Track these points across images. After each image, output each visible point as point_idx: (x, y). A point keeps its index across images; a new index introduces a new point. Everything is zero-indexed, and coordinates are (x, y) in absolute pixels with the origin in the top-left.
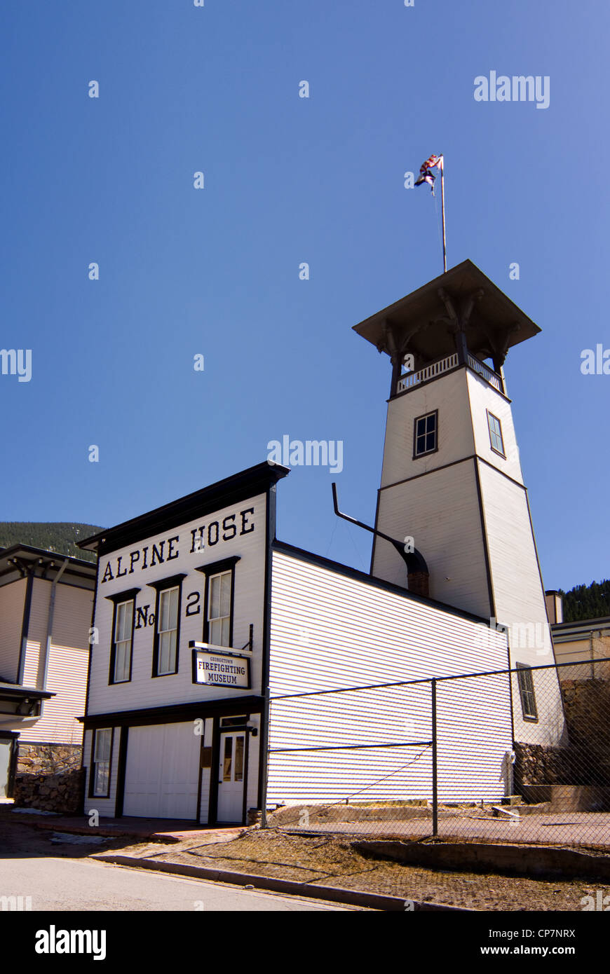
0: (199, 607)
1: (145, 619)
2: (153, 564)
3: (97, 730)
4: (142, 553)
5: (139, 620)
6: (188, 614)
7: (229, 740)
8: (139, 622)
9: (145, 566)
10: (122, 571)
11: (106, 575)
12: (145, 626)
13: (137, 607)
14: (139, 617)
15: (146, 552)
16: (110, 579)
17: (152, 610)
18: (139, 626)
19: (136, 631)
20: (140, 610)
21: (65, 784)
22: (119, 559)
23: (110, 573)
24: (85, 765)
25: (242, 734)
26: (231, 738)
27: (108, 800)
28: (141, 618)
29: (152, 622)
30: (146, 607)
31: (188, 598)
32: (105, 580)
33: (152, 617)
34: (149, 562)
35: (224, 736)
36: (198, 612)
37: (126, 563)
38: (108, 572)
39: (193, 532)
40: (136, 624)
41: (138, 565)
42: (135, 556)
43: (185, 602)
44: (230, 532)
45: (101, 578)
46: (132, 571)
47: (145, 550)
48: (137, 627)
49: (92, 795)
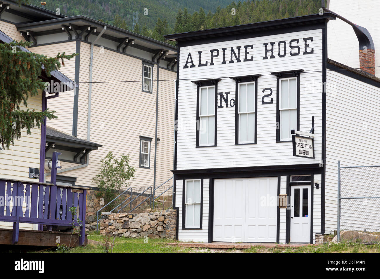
0: (272, 99)
1: (226, 101)
2: (232, 62)
3: (186, 180)
4: (221, 53)
5: (221, 102)
6: (263, 103)
7: (297, 192)
8: (221, 103)
9: (224, 62)
10: (203, 62)
11: (187, 62)
12: (227, 107)
13: (219, 91)
14: (221, 100)
15: (224, 52)
16: (191, 67)
17: (232, 96)
18: (221, 107)
19: (219, 110)
20: (221, 94)
21: (156, 219)
22: (200, 53)
23: (192, 62)
24: (176, 206)
25: (309, 187)
26: (299, 189)
27: (200, 231)
28: (223, 100)
29: (232, 104)
30: (227, 93)
31: (263, 92)
32: (186, 67)
33: (232, 102)
34: (228, 59)
35: (293, 188)
36: (271, 102)
37: (206, 57)
38: (189, 60)
39: (266, 45)
40: (219, 104)
41: (218, 60)
42: (215, 53)
43: (260, 95)
44: (295, 51)
45: (182, 63)
46: (212, 64)
47: (224, 50)
48: (220, 107)
49: (184, 228)
